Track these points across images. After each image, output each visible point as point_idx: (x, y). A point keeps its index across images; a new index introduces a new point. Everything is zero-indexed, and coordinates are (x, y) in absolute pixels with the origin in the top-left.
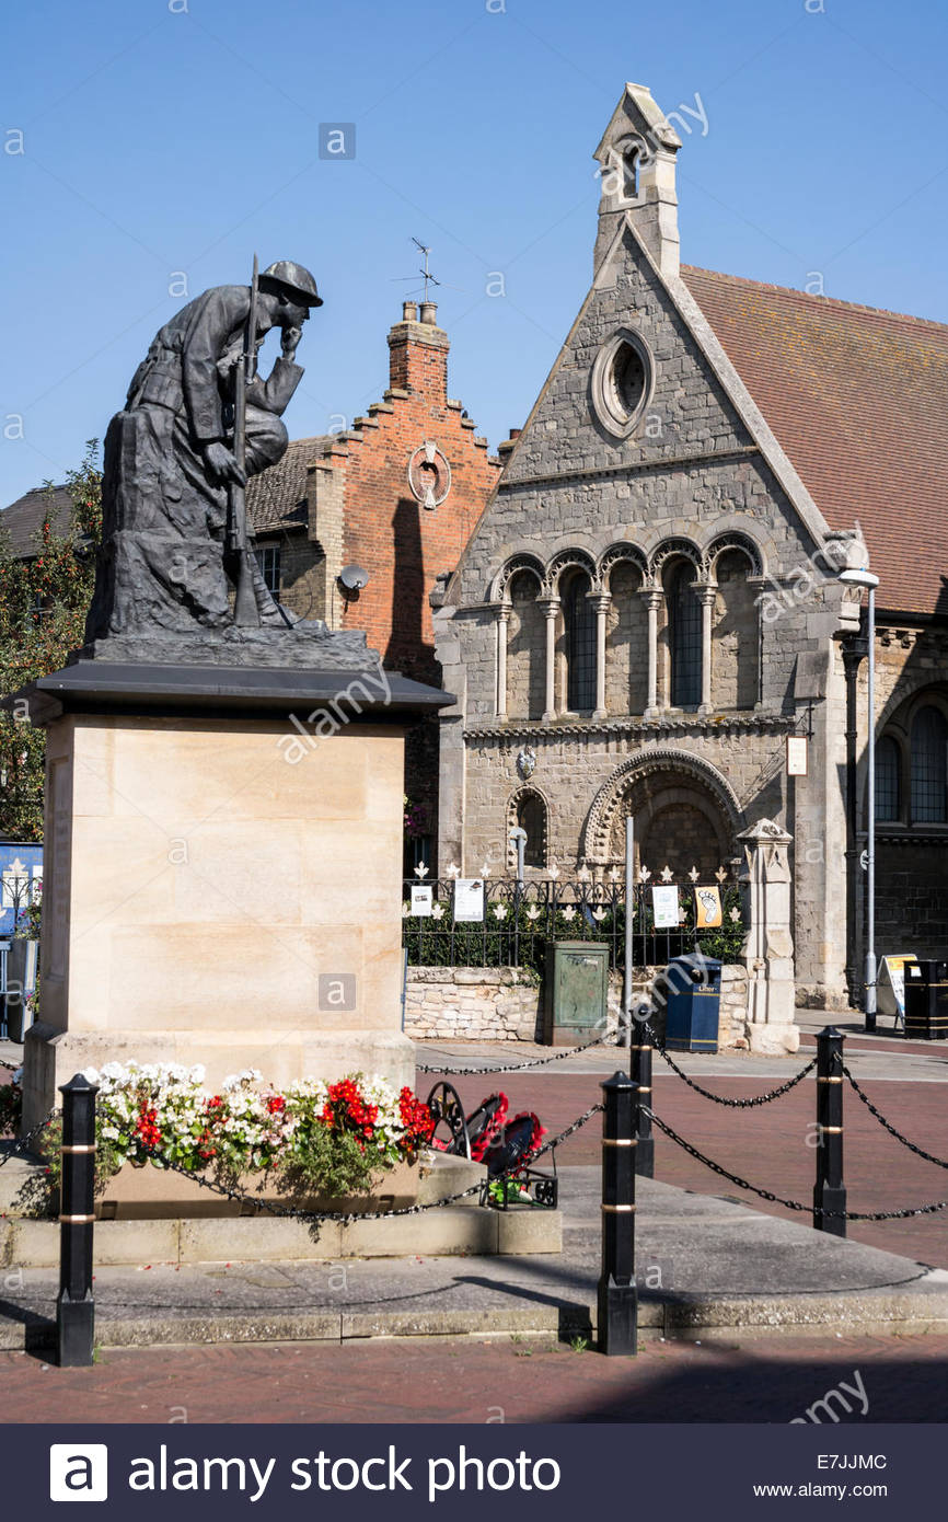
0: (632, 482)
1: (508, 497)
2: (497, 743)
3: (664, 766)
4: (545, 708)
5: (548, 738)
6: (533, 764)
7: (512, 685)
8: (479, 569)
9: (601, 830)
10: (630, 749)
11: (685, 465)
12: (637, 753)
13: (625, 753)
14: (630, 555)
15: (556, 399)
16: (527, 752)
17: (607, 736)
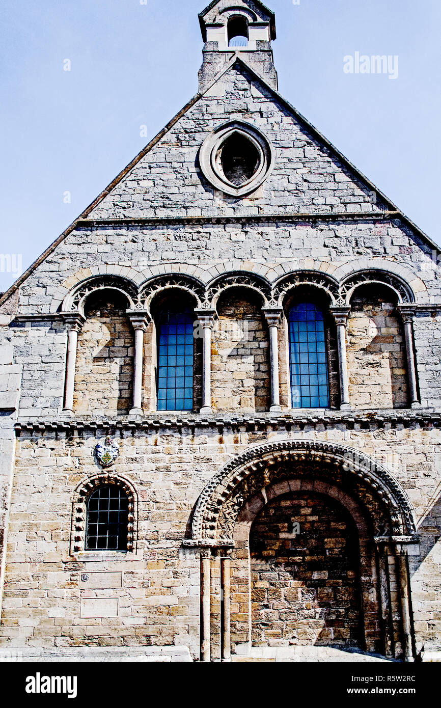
0: (247, 229)
1: (89, 233)
2: (63, 435)
3: (299, 455)
4: (133, 404)
5: (137, 429)
6: (116, 453)
7: (81, 386)
8: (44, 287)
9: (211, 515)
10: (251, 440)
11: (313, 220)
12: (260, 444)
13: (245, 443)
14: (248, 283)
15: (152, 165)
16: (107, 442)
17: (220, 427)
